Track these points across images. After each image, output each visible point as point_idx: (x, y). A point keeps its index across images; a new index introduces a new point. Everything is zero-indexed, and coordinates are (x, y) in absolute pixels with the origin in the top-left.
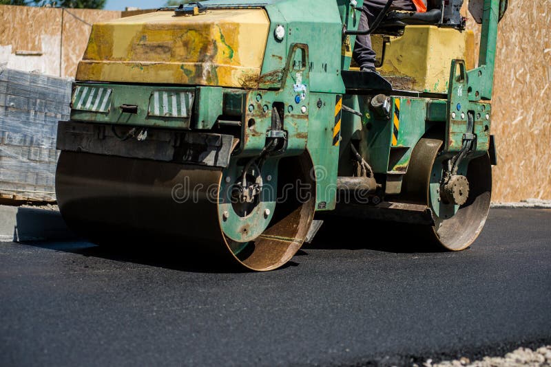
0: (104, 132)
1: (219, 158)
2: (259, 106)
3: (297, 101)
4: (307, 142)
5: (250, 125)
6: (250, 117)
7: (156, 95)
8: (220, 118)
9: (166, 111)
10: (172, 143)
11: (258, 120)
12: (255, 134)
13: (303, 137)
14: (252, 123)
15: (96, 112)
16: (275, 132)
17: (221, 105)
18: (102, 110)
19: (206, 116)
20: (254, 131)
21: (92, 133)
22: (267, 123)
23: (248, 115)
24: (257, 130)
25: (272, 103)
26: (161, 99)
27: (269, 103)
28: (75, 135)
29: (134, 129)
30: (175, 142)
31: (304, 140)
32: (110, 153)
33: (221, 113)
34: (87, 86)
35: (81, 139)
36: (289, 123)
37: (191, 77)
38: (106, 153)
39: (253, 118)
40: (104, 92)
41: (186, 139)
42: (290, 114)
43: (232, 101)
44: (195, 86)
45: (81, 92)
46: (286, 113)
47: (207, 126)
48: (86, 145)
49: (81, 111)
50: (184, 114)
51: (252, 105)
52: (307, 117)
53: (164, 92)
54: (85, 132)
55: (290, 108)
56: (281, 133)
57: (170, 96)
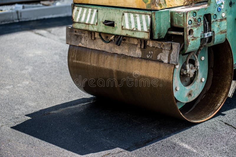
0: (94, 36)
1: (171, 58)
2: (195, 20)
3: (219, 10)
4: (226, 35)
5: (190, 34)
6: (190, 29)
7: (126, 14)
8: (169, 30)
9: (133, 26)
10: (139, 46)
11: (195, 30)
13: (224, 32)
14: (191, 32)
15: (88, 24)
16: (206, 34)
17: (170, 21)
18: (92, 23)
19: (160, 29)
20: (193, 37)
21: (87, 35)
22: (201, 28)
23: (188, 27)
24: (195, 36)
25: (203, 15)
26: (129, 17)
27: (201, 16)
28: (77, 36)
29: (113, 36)
30: (141, 45)
31: (225, 34)
32: (99, 49)
33: (169, 26)
34: (81, 7)
35: (81, 39)
36: (215, 27)
37: (149, 4)
38: (97, 48)
39: (192, 28)
40: (92, 11)
41: (148, 44)
42: (215, 20)
43: (176, 18)
44: (151, 10)
45: (78, 10)
46: (213, 20)
47: (161, 36)
48: (85, 43)
49: (79, 23)
50: (146, 29)
51: (190, 20)
52: (226, 19)
53: (131, 14)
54: (83, 35)
55: (215, 16)
56: (210, 34)
57: (135, 17)
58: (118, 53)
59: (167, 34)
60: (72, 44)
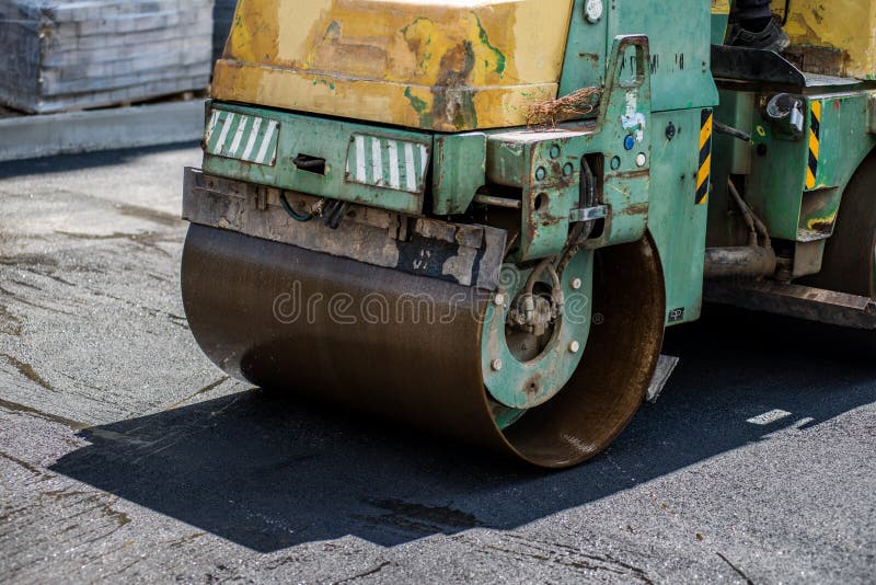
0: (266, 199)
1: (481, 272)
2: (556, 168)
3: (629, 143)
4: (647, 219)
5: (537, 206)
6: (539, 191)
7: (360, 141)
8: (480, 191)
9: (378, 175)
10: (393, 234)
11: (553, 195)
12: (549, 220)
13: (640, 211)
14: (541, 200)
15: (250, 163)
16: (586, 211)
17: (483, 166)
18: (260, 159)
19: (454, 190)
20: (547, 216)
21: (245, 197)
22: (572, 194)
23: (535, 187)
24: (552, 213)
25: (580, 157)
26: (369, 150)
27: (575, 158)
28: (216, 198)
29: (320, 203)
30: (398, 231)
31: (642, 216)
32: (279, 239)
33: (481, 182)
34: (232, 111)
35: (226, 206)
36: (614, 191)
37: (426, 115)
38: (271, 237)
39: (545, 191)
40: (264, 125)
41: (418, 230)
42: (615, 173)
43: (502, 160)
44: (432, 132)
45: (222, 121)
46: (608, 172)
47: (457, 207)
48: (235, 218)
49: (222, 157)
50: (412, 185)
51: (542, 168)
52: (647, 172)
53: (374, 139)
54: (233, 194)
55: (615, 162)
56: (599, 211)
57: (385, 148)
58: (333, 253)
59: (474, 204)
60: (198, 221)
